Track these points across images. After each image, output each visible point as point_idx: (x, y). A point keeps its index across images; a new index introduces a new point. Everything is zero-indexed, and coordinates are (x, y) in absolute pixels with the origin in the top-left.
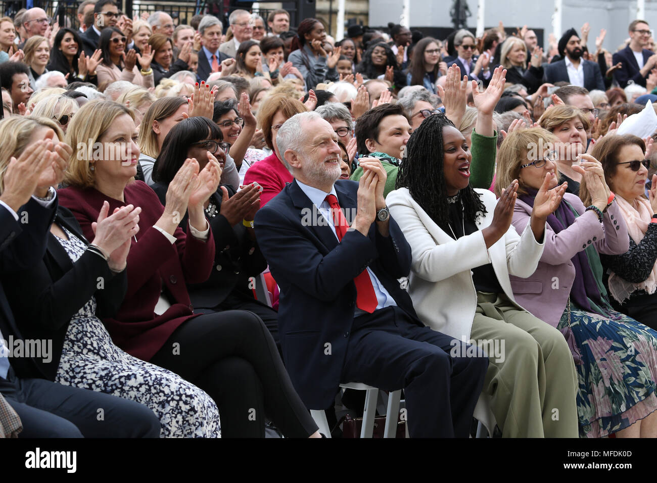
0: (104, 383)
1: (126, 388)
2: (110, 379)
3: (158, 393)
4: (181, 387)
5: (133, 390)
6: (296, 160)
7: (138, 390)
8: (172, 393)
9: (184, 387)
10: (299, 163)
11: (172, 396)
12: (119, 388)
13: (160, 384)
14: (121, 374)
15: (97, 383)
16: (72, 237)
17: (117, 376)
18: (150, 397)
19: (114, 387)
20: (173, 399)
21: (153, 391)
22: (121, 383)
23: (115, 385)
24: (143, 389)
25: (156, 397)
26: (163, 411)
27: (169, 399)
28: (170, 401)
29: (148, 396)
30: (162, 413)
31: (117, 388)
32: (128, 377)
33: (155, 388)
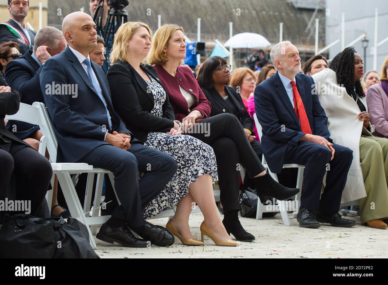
0: (166, 140)
1: (176, 142)
2: (169, 138)
3: (191, 145)
4: (202, 144)
5: (179, 143)
6: (280, 64)
7: (182, 143)
8: (197, 146)
9: (203, 145)
10: (281, 66)
11: (197, 147)
12: (173, 142)
13: (193, 141)
14: (174, 136)
15: (163, 140)
16: (153, 81)
17: (172, 137)
18: (188, 146)
19: (171, 142)
20: (197, 149)
21: (189, 143)
22: (174, 140)
23: (171, 140)
24: (184, 143)
25: (190, 146)
26: (192, 153)
27: (195, 149)
28: (196, 149)
29: (187, 145)
30: (192, 154)
31: (172, 142)
32: (178, 137)
33: (190, 142)
